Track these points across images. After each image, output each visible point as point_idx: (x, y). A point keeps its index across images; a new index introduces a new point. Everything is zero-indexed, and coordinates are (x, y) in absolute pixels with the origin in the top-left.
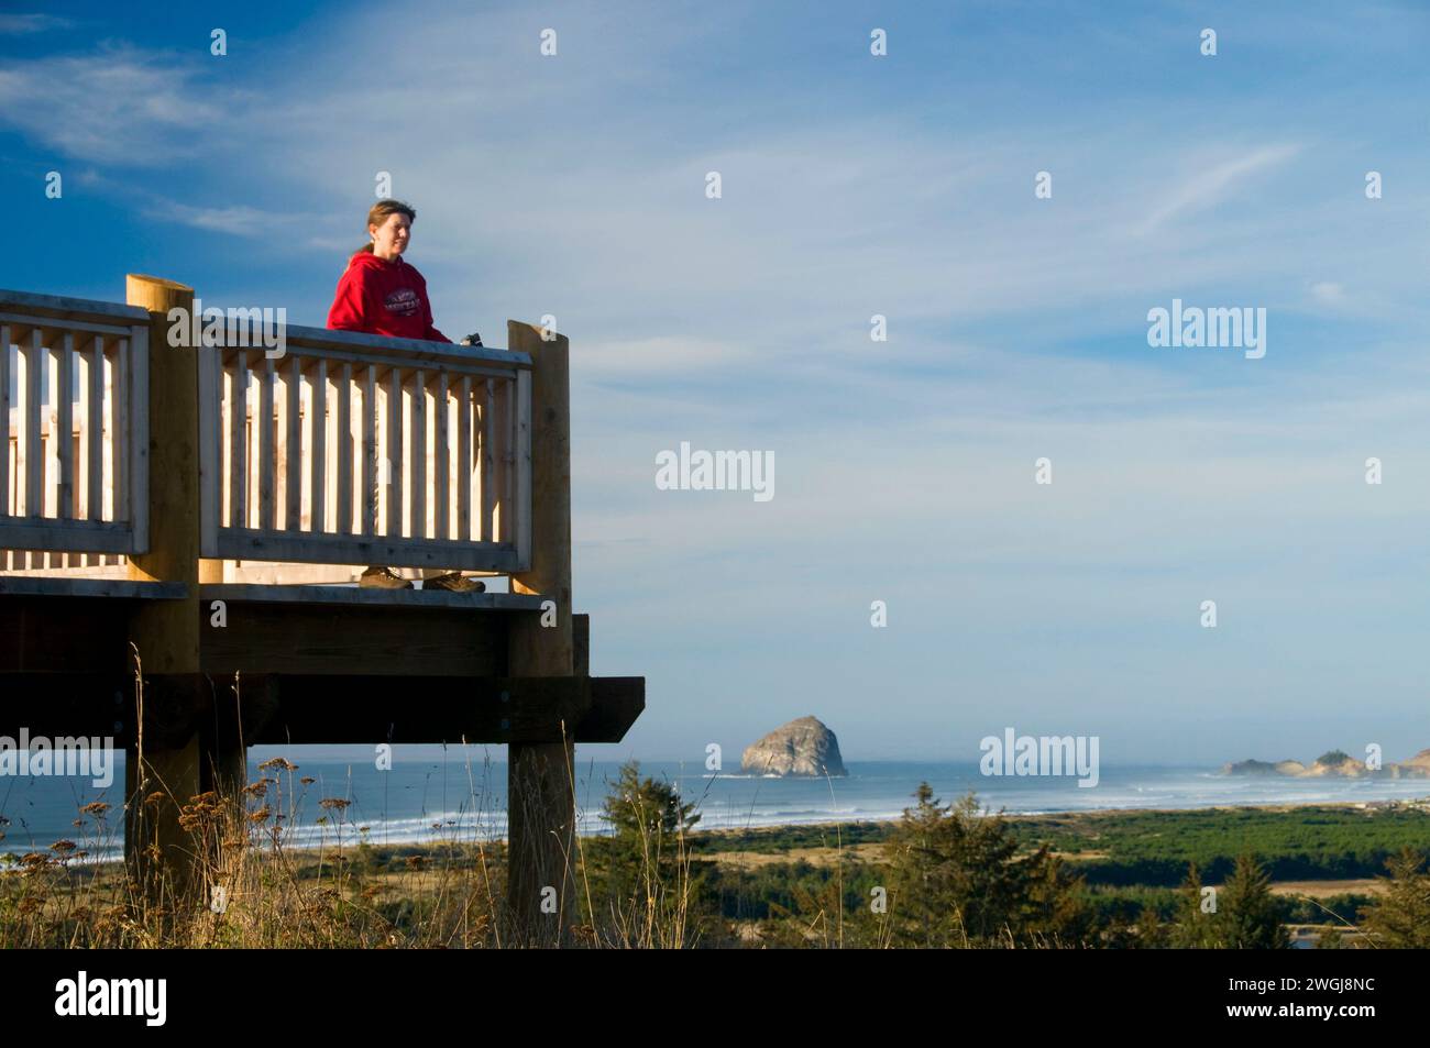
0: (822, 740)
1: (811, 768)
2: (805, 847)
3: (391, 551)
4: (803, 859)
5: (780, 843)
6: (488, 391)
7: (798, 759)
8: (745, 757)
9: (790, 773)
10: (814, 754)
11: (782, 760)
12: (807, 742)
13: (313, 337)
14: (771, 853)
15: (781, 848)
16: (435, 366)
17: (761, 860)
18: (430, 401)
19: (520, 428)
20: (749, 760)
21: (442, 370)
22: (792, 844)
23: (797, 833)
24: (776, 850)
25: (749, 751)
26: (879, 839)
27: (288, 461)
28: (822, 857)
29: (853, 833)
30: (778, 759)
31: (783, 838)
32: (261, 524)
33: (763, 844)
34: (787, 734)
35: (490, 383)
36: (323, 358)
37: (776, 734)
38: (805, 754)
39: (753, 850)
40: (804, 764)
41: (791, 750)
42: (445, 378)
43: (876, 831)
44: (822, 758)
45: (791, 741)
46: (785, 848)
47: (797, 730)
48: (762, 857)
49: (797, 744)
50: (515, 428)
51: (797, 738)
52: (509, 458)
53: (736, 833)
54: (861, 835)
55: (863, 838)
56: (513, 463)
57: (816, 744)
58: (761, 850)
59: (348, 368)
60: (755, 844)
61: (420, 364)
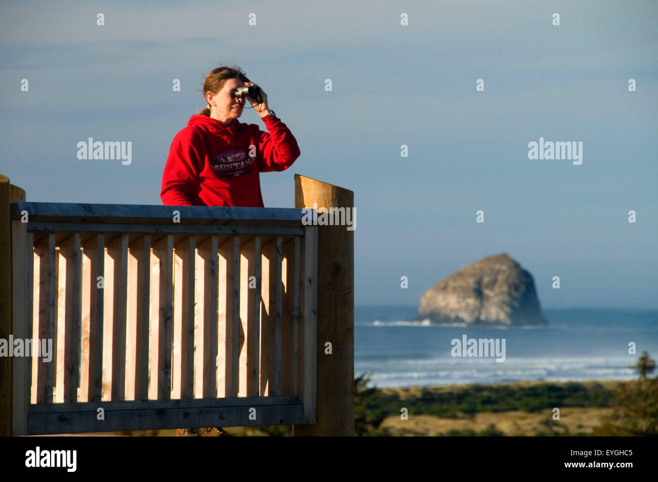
0: (517, 282)
1: (503, 316)
2: (495, 411)
3: (186, 415)
4: (493, 426)
5: (464, 406)
6: (278, 250)
7: (486, 304)
8: (424, 301)
9: (478, 321)
10: (507, 299)
11: (467, 305)
12: (499, 284)
13: (117, 214)
14: (454, 417)
15: (465, 411)
16: (228, 230)
17: (442, 426)
18: (223, 263)
19: (306, 283)
20: (428, 305)
21: (235, 234)
22: (479, 407)
23: (486, 394)
24: (460, 414)
25: (429, 294)
26: (587, 403)
27: (91, 333)
28: (515, 424)
29: (553, 394)
30: (463, 304)
31: (469, 399)
32: (65, 397)
33: (444, 407)
34: (473, 275)
35: (279, 241)
36: (126, 233)
37: (460, 275)
38: (496, 299)
39: (432, 413)
40: (495, 311)
41: (479, 293)
42: (237, 241)
43: (581, 393)
44: (516, 304)
45: (479, 283)
46: (471, 412)
47: (487, 270)
48: (443, 422)
49: (487, 287)
50: (301, 284)
51: (486, 279)
52: (296, 313)
53: (413, 392)
54: (563, 397)
55: (567, 401)
56: (300, 318)
57: (509, 287)
58: (441, 414)
59: (148, 239)
60: (435, 407)
61: (214, 229)
